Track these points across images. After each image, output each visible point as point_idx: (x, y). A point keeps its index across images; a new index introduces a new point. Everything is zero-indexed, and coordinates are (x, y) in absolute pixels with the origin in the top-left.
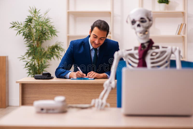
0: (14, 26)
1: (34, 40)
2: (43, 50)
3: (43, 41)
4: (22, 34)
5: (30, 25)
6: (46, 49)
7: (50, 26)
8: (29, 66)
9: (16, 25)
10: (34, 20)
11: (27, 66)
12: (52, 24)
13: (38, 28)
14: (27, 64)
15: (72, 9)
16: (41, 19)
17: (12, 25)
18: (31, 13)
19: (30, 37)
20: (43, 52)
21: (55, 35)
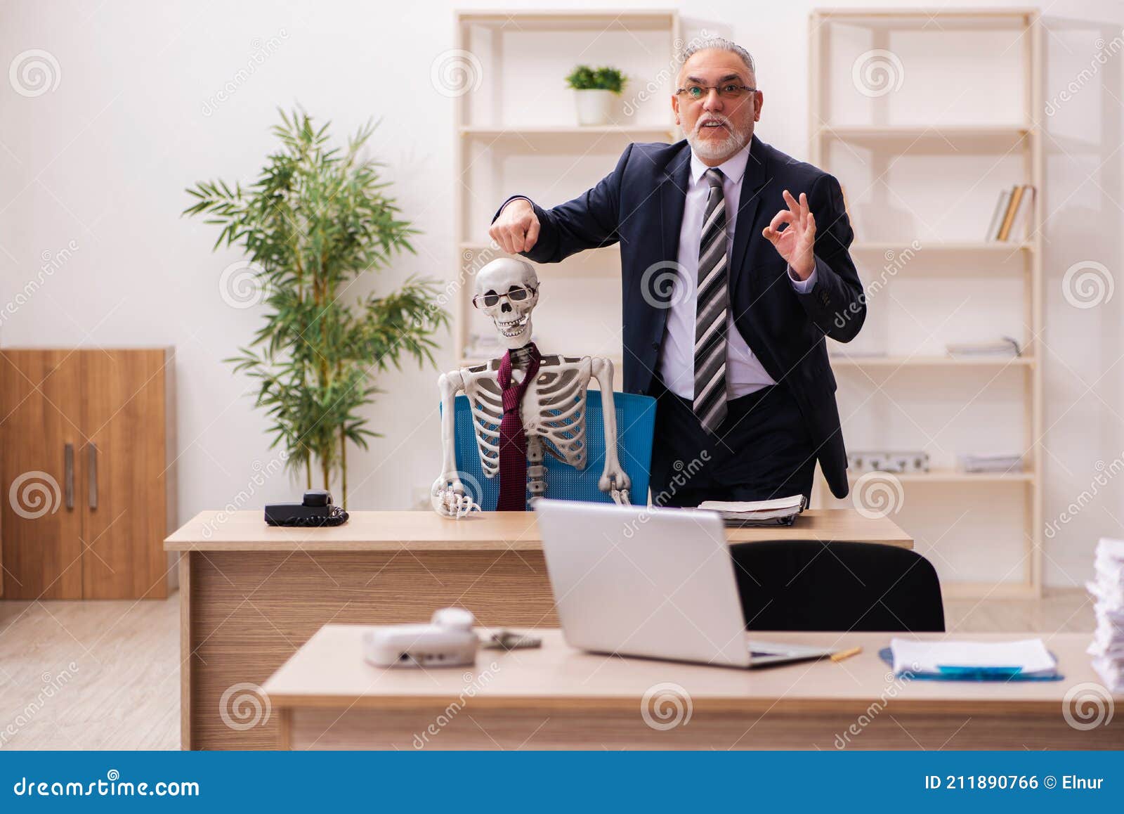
0: (203, 206)
1: (301, 272)
2: (343, 318)
3: (345, 273)
4: (244, 239)
5: (281, 197)
6: (360, 313)
7: (379, 202)
8: (275, 398)
9: (214, 197)
10: (302, 173)
11: (266, 396)
12: (386, 193)
13: (318, 213)
14: (267, 384)
15: (483, 121)
16: (333, 168)
17: (198, 201)
18: (289, 140)
19: (281, 253)
20: (344, 325)
21: (402, 247)
